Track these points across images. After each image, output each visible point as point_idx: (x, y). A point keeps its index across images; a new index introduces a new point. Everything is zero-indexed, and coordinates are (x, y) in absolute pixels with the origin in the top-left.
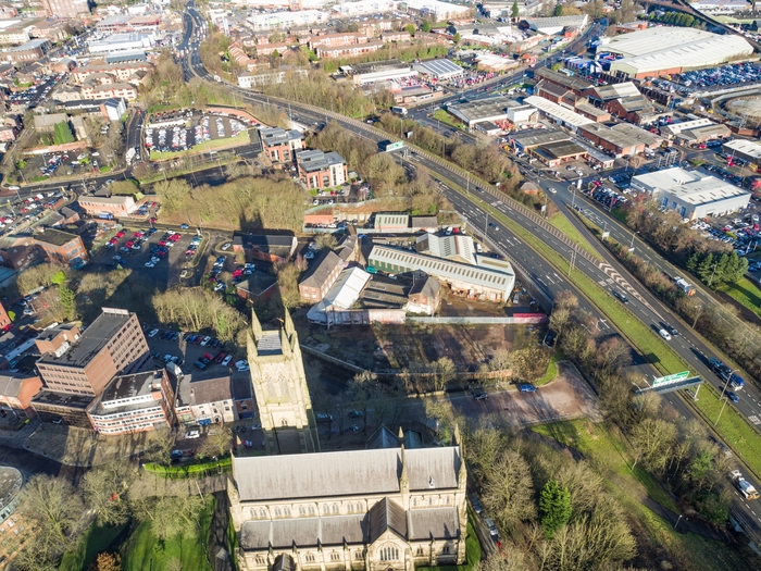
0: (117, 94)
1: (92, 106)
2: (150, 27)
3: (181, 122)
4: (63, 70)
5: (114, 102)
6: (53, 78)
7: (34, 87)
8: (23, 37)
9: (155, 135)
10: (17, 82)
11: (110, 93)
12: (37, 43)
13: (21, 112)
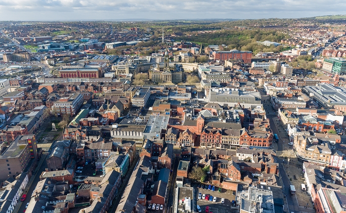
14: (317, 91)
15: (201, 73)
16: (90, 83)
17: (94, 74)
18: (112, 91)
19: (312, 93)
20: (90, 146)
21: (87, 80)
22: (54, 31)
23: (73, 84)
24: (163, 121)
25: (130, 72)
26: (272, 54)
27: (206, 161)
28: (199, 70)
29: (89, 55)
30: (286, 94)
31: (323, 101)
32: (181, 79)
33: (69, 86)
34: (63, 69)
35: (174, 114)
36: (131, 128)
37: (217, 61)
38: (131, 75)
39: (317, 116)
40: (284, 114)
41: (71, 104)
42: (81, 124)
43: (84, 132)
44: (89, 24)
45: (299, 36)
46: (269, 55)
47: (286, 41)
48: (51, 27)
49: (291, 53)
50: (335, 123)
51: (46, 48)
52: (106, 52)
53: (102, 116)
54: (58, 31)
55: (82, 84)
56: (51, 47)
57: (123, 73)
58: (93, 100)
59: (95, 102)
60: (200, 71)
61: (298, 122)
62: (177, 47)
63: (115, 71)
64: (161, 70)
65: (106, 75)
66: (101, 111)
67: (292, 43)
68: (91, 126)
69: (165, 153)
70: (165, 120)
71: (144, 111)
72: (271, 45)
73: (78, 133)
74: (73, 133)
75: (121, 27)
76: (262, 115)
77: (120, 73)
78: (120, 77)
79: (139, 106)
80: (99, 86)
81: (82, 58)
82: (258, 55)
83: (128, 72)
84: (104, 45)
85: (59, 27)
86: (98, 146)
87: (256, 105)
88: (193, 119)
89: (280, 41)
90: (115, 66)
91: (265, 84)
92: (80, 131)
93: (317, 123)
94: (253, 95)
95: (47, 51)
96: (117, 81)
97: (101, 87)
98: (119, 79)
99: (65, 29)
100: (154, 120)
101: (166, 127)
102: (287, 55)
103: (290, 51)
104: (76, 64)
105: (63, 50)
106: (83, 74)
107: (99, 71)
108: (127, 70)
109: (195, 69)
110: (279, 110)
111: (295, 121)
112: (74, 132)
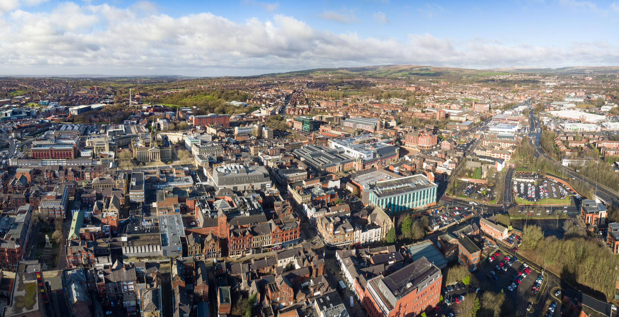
0: (502, 156)
1: (490, 161)
2: (516, 122)
3: (532, 181)
4: (478, 138)
5: (501, 161)
6: (474, 141)
7: (466, 144)
8: (463, 119)
9: (519, 186)
10: (460, 140)
11: (499, 155)
12: (469, 123)
13: (460, 156)
14: (306, 154)
15: (190, 145)
16: (70, 167)
17: (69, 152)
18: (100, 179)
19: (303, 157)
20: (111, 277)
21: (64, 163)
22: (11, 91)
23: (50, 168)
24: (177, 224)
25: (111, 149)
26: (245, 115)
27: (249, 284)
28: (186, 141)
29: (54, 124)
30: (284, 163)
31: (317, 165)
32: (170, 155)
33: (47, 171)
34: (34, 147)
35: (184, 210)
36: (144, 240)
37: (197, 127)
38: (113, 154)
39: (321, 185)
40: (297, 191)
41: (60, 204)
42: (82, 237)
43: (91, 251)
44: (45, 82)
45: (260, 95)
46: (243, 116)
47: (251, 101)
48: (7, 85)
49: (260, 113)
50: (335, 188)
51: (9, 115)
52: (71, 119)
53: (101, 221)
54: (15, 90)
55: (61, 168)
56: (14, 113)
57: (102, 150)
58: (82, 196)
59: (85, 198)
60: (188, 143)
61: (310, 198)
62: (147, 111)
63: (91, 148)
64: (147, 145)
65: (83, 154)
66: (96, 213)
67: (257, 103)
68: (95, 240)
69: (201, 278)
70: (178, 221)
71: (147, 210)
72: (240, 105)
73: (84, 254)
74: (79, 254)
75: (79, 86)
76: (276, 195)
77: (99, 151)
78: (102, 157)
79: (138, 201)
80: (81, 171)
81: (46, 128)
82: (233, 117)
83: (108, 150)
84: (67, 109)
85: (15, 86)
86: (119, 275)
87: (265, 183)
88: (213, 217)
89: (245, 100)
90: (90, 140)
91: (260, 154)
92: (86, 250)
93: (325, 194)
94: (260, 171)
95: (9, 119)
96: (99, 163)
97: (82, 172)
98: (101, 159)
99: (21, 88)
100: (166, 224)
101: (184, 233)
102: (258, 115)
103: (258, 111)
104: (45, 139)
105: (25, 117)
106: (57, 152)
107: (75, 149)
108: (107, 147)
109: (180, 139)
110: (289, 187)
111: (308, 198)
112: (80, 252)
